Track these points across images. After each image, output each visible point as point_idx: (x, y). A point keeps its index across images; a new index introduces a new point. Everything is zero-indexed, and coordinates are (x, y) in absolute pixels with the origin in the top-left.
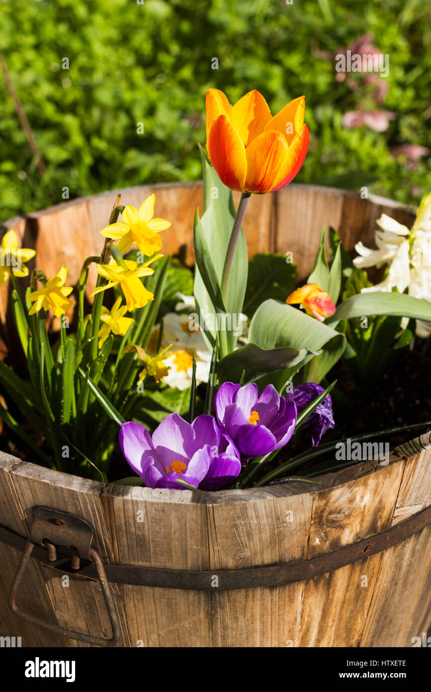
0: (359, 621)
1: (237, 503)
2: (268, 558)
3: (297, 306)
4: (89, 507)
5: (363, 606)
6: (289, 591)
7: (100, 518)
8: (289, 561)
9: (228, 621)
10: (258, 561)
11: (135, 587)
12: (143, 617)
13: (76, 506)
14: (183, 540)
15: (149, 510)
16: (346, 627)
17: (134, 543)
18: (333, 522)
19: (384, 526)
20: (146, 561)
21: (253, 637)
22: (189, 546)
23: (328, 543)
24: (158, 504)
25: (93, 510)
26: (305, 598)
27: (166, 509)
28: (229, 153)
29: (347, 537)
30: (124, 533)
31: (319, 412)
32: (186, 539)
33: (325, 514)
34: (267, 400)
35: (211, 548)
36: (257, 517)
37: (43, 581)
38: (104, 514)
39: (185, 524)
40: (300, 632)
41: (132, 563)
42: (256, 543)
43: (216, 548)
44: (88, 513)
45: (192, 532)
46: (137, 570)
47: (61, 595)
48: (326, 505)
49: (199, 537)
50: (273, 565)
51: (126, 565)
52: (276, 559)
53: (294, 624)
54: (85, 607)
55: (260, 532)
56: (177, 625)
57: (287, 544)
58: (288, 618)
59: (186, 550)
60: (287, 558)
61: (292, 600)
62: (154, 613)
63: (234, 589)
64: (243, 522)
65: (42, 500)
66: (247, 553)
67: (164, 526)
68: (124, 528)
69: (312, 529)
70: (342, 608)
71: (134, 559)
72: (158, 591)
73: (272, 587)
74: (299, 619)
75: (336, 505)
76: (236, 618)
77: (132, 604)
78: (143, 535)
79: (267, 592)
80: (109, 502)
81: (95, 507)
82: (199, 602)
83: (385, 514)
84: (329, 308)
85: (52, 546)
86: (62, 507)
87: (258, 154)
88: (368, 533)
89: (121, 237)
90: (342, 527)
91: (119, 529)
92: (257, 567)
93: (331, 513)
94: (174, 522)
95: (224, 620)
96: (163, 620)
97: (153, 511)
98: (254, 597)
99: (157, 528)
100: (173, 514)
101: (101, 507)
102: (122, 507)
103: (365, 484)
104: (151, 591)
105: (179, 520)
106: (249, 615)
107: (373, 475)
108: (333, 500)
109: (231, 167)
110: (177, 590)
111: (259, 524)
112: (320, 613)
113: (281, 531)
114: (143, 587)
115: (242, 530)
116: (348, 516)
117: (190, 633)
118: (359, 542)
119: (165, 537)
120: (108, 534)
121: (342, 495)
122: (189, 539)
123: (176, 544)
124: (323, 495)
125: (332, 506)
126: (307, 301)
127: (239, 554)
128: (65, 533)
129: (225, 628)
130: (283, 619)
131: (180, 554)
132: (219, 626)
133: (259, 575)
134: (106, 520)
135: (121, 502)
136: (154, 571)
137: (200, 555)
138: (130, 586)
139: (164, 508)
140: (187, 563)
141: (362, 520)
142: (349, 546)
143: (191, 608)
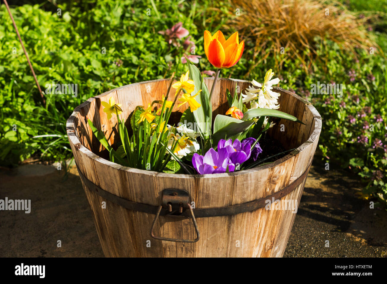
0: (275, 229)
1: (245, 174)
2: (252, 198)
3: (230, 115)
4: (189, 185)
5: (277, 221)
6: (257, 213)
7: (193, 189)
8: (259, 199)
9: (235, 229)
10: (248, 200)
11: (202, 219)
12: (202, 232)
13: (183, 185)
14: (224, 193)
15: (213, 181)
16: (271, 231)
17: (205, 197)
18: (274, 181)
19: (287, 185)
20: (208, 205)
21: (242, 236)
22: (226, 195)
23: (271, 190)
24: (217, 178)
25: (190, 185)
26: (262, 216)
27: (219, 180)
28: (218, 53)
29: (276, 189)
30: (202, 194)
31: (256, 147)
32: (225, 192)
33: (272, 178)
34: (236, 145)
35: (234, 195)
36: (251, 180)
37: (159, 226)
38: (195, 186)
39: (226, 186)
40: (258, 232)
41: (202, 207)
42: (249, 192)
43: (235, 195)
44: (188, 188)
45: (228, 189)
46: (204, 210)
47: (167, 230)
48: (273, 174)
49: (230, 191)
50: (253, 201)
51: (200, 208)
52: (255, 198)
53: (256, 229)
54: (177, 234)
55: (251, 187)
56: (215, 234)
57: (259, 192)
58: (255, 226)
59: (224, 197)
60: (258, 198)
61: (257, 217)
62: (207, 230)
63: (239, 213)
64: (246, 183)
65: (169, 185)
66: (246, 196)
67: (218, 188)
68: (202, 192)
69: (267, 185)
70: (271, 222)
71: (203, 205)
72: (211, 218)
73: (251, 212)
74: (258, 226)
75: (275, 174)
76: (238, 227)
77: (199, 227)
78: (209, 193)
79: (250, 213)
80: (198, 180)
81: (192, 184)
82: (226, 221)
83: (288, 179)
84: (241, 115)
85: (170, 205)
86: (177, 187)
87: (230, 52)
88: (282, 187)
89: (178, 88)
90: (275, 184)
91: (200, 192)
92: (248, 202)
93: (273, 177)
94: (222, 186)
95: (233, 229)
96: (210, 232)
97: (214, 182)
98: (245, 217)
99: (215, 189)
100: (222, 182)
101: (194, 183)
102: (202, 181)
103: (284, 165)
104: (208, 219)
105: (224, 184)
106: (242, 225)
107: (286, 161)
108: (275, 171)
109: (219, 58)
110: (218, 217)
111: (251, 183)
112: (265, 224)
113: (258, 186)
114: (205, 218)
115: (245, 185)
116: (278, 179)
117: (220, 237)
118: (280, 191)
119: (217, 193)
120: (195, 195)
121: (277, 169)
122: (226, 192)
123: (221, 195)
124: (272, 169)
125: (274, 174)
126: (234, 113)
127: (243, 197)
128: (177, 198)
129: (233, 233)
130: (253, 226)
131: (222, 199)
132: (231, 232)
133: (248, 206)
134: (195, 189)
135: (203, 180)
136: (211, 209)
137: (229, 199)
138: (199, 218)
139: (218, 180)
140: (223, 204)
141: (281, 181)
142: (277, 192)
143: (222, 225)
